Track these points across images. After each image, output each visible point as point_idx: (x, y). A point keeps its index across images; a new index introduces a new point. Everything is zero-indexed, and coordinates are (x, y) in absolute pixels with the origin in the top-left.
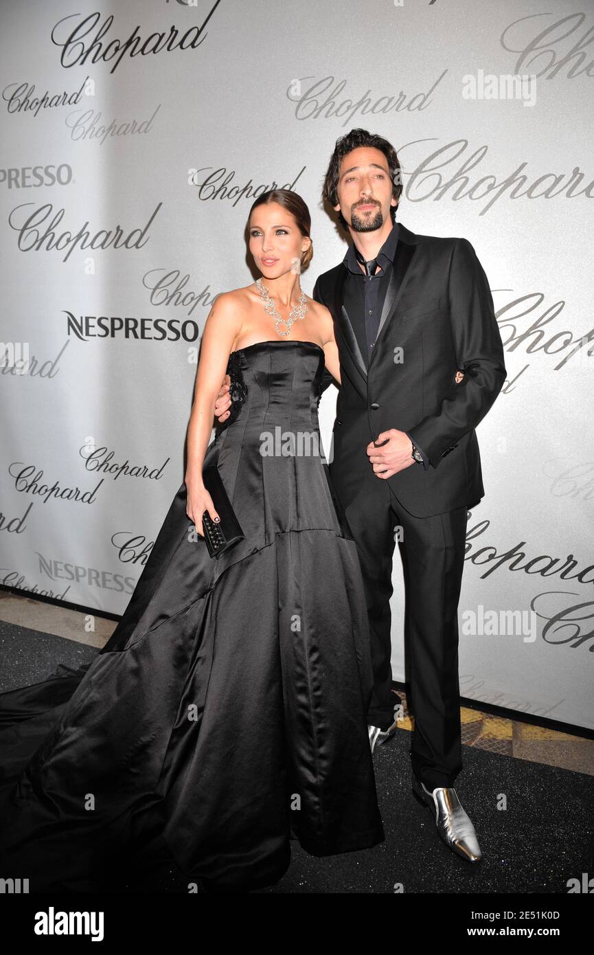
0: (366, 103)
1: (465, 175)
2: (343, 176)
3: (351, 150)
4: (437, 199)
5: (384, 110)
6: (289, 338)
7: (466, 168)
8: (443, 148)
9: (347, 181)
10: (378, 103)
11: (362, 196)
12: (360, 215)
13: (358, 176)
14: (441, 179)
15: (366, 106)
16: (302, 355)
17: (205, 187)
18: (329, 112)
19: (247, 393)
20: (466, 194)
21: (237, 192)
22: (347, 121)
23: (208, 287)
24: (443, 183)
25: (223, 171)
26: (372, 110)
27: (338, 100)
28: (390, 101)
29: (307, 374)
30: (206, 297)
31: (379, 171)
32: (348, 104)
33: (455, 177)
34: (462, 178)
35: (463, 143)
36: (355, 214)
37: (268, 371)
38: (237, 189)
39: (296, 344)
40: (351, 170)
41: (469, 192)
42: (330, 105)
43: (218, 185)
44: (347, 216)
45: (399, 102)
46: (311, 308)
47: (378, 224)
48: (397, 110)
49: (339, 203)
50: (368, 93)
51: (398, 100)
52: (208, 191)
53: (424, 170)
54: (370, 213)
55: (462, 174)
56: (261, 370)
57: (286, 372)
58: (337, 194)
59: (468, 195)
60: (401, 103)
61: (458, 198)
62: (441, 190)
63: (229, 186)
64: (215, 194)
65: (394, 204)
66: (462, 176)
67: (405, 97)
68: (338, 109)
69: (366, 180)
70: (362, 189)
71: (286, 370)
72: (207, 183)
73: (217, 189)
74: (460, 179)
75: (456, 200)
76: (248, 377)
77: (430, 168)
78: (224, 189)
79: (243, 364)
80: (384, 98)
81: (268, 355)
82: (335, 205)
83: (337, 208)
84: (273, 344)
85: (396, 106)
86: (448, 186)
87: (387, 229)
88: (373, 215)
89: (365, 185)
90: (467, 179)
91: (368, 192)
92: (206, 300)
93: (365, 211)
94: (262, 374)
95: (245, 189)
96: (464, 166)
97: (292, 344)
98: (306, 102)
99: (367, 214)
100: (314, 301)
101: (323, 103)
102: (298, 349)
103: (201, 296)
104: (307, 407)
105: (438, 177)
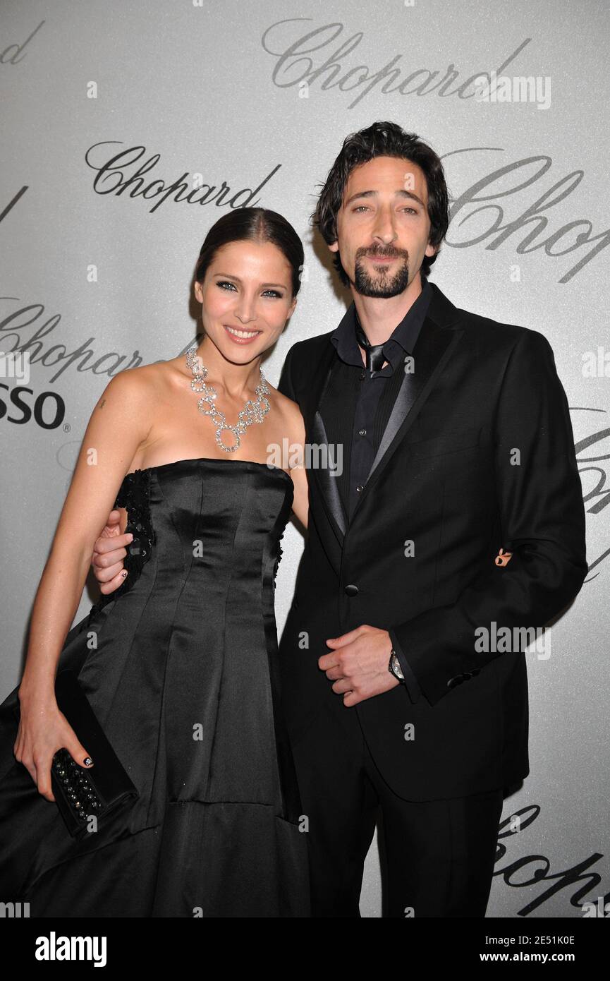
0: (392, 75)
1: (541, 214)
2: (350, 201)
3: (369, 159)
4: (492, 247)
5: (419, 90)
6: (236, 456)
7: (543, 204)
8: (509, 166)
9: (354, 210)
10: (411, 77)
11: (376, 239)
12: (370, 268)
13: (375, 205)
14: (501, 216)
15: (392, 80)
16: (257, 487)
17: (107, 173)
18: (329, 80)
19: (155, 543)
20: (541, 245)
21: (160, 190)
22: (357, 101)
23: (91, 340)
24: (505, 222)
25: (140, 151)
26: (401, 88)
27: (346, 64)
28: (432, 77)
29: (263, 520)
30: (84, 356)
31: (410, 202)
32: (361, 72)
33: (525, 216)
34: (537, 218)
35: (545, 162)
36: (362, 264)
37: (195, 510)
38: (160, 184)
39: (249, 467)
40: (364, 194)
41: (546, 242)
42: (332, 70)
43: (129, 173)
44: (348, 263)
45: (446, 82)
46: (275, 406)
47: (400, 286)
48: (441, 94)
49: (337, 240)
50: (395, 60)
51: (445, 78)
52: (111, 180)
53: (475, 197)
54: (387, 269)
55: (536, 212)
56: (184, 506)
57: (228, 514)
58: (336, 225)
59: (544, 247)
60: (449, 83)
61: (526, 249)
62: (500, 233)
63: (148, 178)
64: (121, 187)
65: (429, 252)
66: (536, 215)
67: (456, 74)
68: (345, 79)
69: (387, 217)
70: (377, 228)
71: (227, 510)
72: (111, 167)
73: (126, 179)
74: (533, 219)
75: (523, 252)
76: (158, 515)
77: (486, 195)
78: (139, 181)
79: (153, 494)
80: (422, 71)
81: (200, 483)
82: (331, 243)
83: (334, 248)
84: (209, 465)
85: (440, 87)
86: (512, 228)
87: (412, 294)
88: (393, 272)
89: (385, 224)
90: (545, 222)
91: (388, 237)
92: (84, 362)
93: (379, 263)
94: (185, 514)
95: (174, 187)
96: (543, 199)
97: (241, 466)
98: (293, 58)
99: (383, 270)
100: (279, 394)
101: (320, 66)
102: (251, 476)
103: (77, 354)
104: (256, 575)
105: (496, 211)
